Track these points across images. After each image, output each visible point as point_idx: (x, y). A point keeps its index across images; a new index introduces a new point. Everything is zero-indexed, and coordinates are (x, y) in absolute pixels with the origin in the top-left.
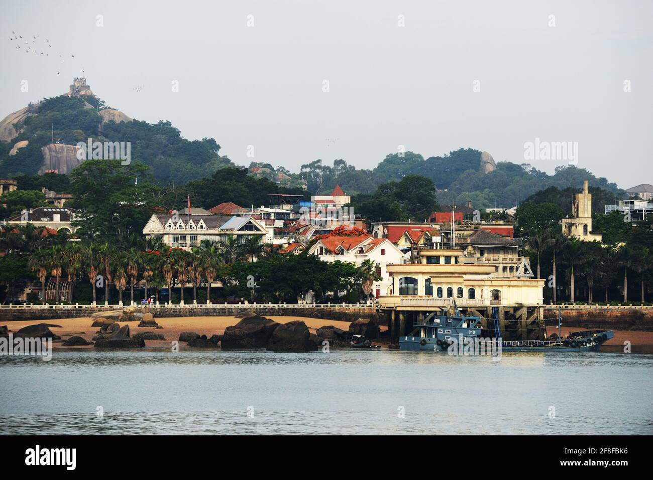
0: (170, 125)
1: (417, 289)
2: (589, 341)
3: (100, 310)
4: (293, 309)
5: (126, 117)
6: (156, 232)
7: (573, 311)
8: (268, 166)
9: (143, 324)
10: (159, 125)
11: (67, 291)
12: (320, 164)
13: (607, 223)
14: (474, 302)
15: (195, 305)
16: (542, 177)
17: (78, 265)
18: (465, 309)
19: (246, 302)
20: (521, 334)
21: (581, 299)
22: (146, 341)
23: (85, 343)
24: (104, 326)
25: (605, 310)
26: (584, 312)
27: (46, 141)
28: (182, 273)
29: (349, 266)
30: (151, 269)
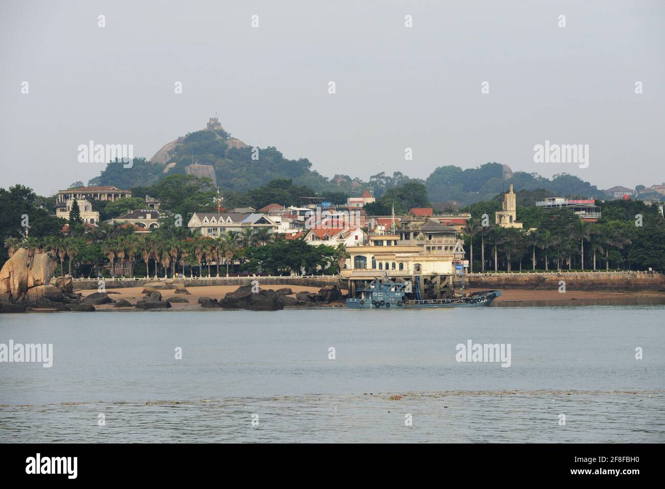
0: (275, 149)
1: (366, 264)
2: (483, 299)
3: (150, 282)
4: (287, 280)
5: (244, 144)
6: (196, 226)
7: (494, 278)
8: (347, 177)
9: (178, 291)
10: (268, 149)
11: (130, 268)
12: (383, 175)
13: (528, 214)
14: (402, 273)
15: (218, 278)
16: (546, 182)
17: (135, 250)
18: (394, 278)
19: (254, 275)
20: (436, 295)
21: (502, 268)
22: (172, 304)
23: (130, 305)
24: (149, 293)
25: (517, 276)
26: (502, 278)
27: (188, 163)
28: (209, 255)
29: (331, 248)
30: (187, 253)
